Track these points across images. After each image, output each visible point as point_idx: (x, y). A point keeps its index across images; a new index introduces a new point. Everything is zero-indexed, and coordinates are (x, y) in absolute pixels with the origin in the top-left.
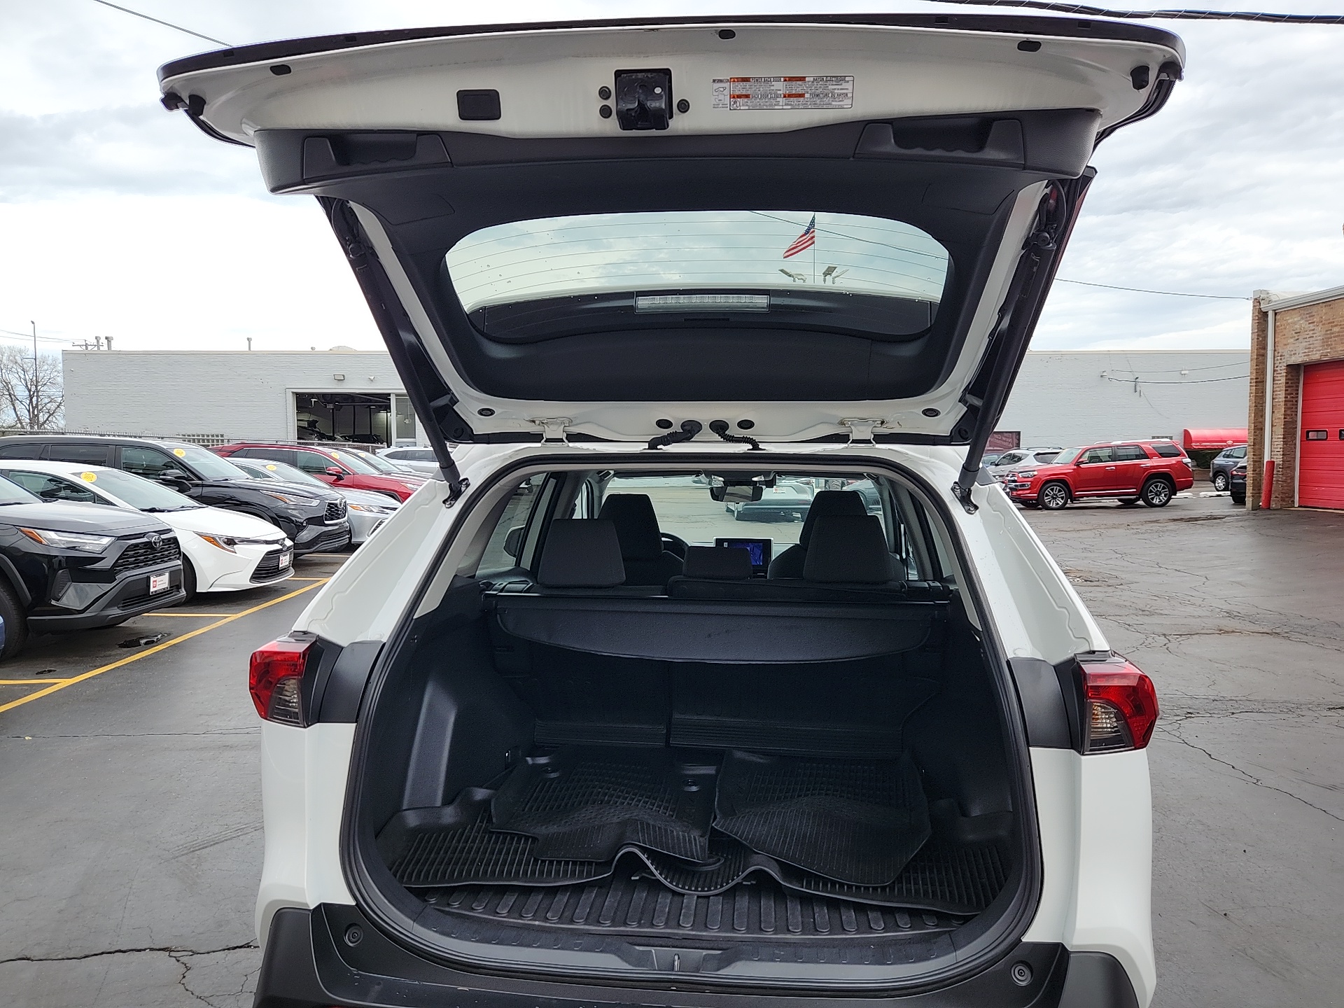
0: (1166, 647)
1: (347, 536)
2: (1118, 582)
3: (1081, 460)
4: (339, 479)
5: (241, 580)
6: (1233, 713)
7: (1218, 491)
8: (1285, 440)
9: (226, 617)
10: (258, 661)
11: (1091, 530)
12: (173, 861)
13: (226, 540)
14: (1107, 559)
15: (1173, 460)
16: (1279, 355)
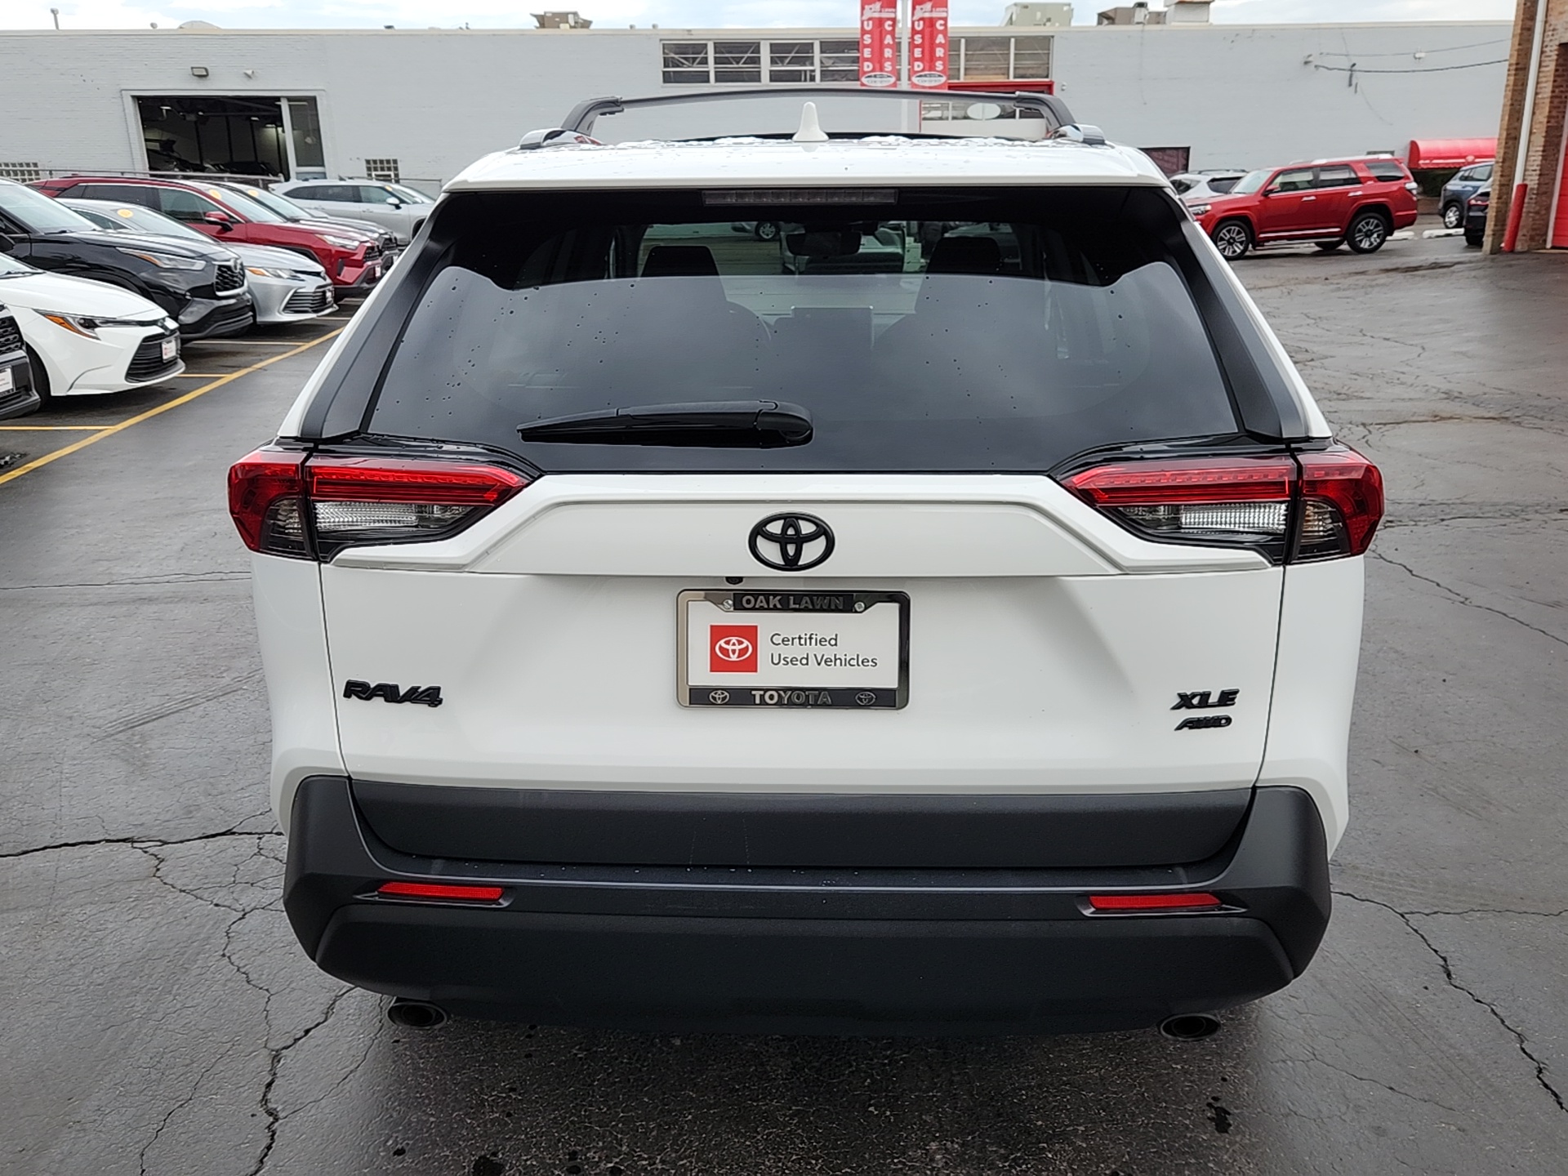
0: (1365, 440)
1: (251, 313)
2: (1308, 356)
3: (1270, 188)
4: (226, 229)
5: (113, 378)
6: (1443, 520)
7: (1447, 227)
8: (1545, 154)
9: (100, 431)
10: (240, 476)
11: (1276, 286)
12: (108, 739)
13: (82, 321)
14: (1296, 327)
15: (1394, 186)
16: (1551, 28)
